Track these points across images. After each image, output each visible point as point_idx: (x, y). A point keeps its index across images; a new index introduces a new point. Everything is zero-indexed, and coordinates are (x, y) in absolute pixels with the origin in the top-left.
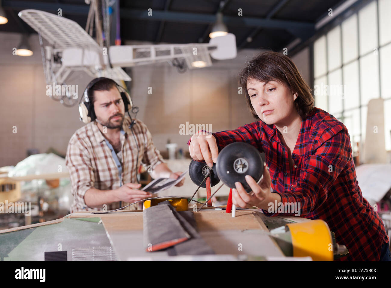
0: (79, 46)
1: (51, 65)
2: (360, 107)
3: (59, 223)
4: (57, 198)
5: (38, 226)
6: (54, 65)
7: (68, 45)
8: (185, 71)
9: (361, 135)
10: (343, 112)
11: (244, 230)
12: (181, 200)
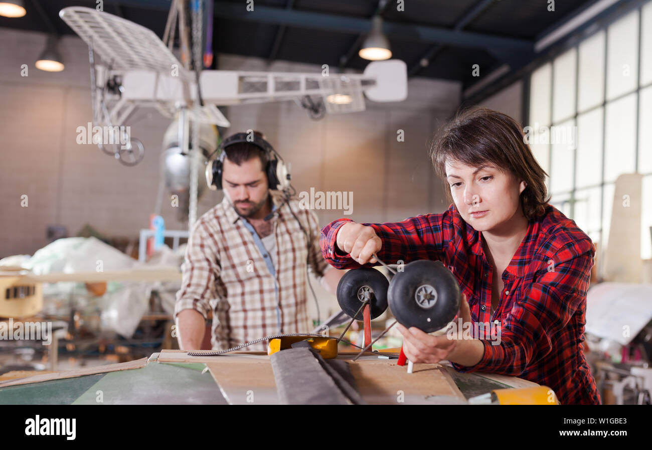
0: (151, 67)
1: (103, 95)
2: (603, 184)
3: (140, 368)
4: (99, 312)
5: (107, 371)
6: (109, 96)
7: (132, 64)
8: (322, 117)
9: (601, 231)
10: (574, 191)
11: (428, 397)
12: (328, 341)
